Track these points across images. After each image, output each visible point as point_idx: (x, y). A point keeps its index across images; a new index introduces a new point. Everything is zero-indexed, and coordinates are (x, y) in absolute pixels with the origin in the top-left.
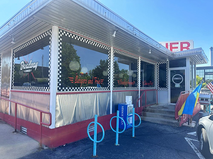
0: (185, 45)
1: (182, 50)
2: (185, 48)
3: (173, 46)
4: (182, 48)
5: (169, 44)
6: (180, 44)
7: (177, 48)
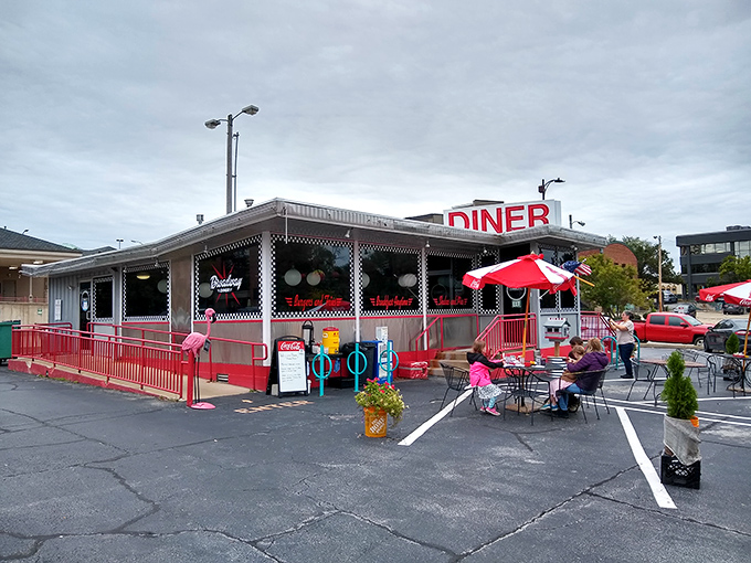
0: (538, 212)
1: (531, 224)
2: (538, 218)
3: (513, 214)
4: (532, 219)
5: (503, 211)
6: (526, 208)
7: (521, 218)
